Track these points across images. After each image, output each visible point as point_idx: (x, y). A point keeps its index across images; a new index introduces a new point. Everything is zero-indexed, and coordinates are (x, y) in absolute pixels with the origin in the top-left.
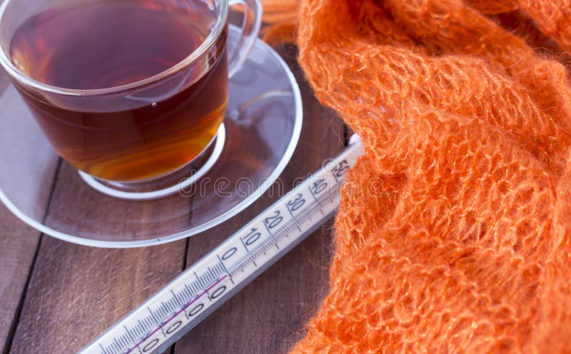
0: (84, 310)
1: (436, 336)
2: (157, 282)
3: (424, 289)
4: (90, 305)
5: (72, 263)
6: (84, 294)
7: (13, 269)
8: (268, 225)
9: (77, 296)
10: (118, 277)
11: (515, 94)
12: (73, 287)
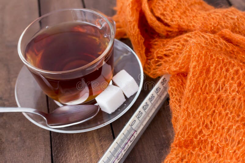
0: (79, 159)
1: (221, 135)
2: (104, 141)
3: (211, 120)
4: (81, 156)
5: (67, 141)
6: (76, 152)
7: (44, 149)
8: (144, 109)
9: (74, 154)
10: (88, 142)
11: (215, 39)
12: (72, 151)
